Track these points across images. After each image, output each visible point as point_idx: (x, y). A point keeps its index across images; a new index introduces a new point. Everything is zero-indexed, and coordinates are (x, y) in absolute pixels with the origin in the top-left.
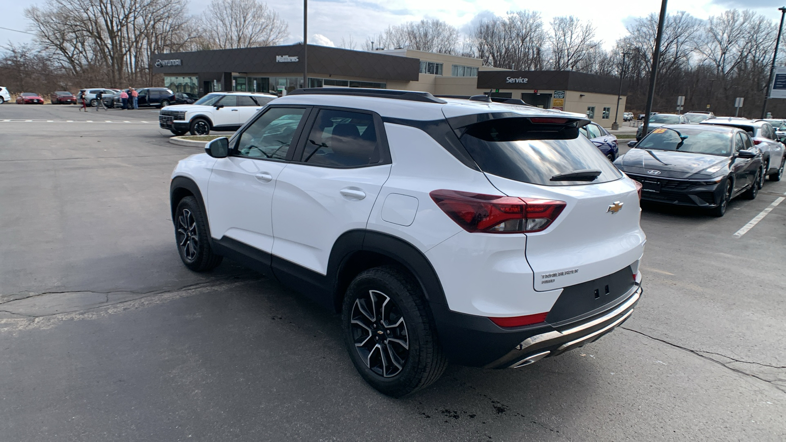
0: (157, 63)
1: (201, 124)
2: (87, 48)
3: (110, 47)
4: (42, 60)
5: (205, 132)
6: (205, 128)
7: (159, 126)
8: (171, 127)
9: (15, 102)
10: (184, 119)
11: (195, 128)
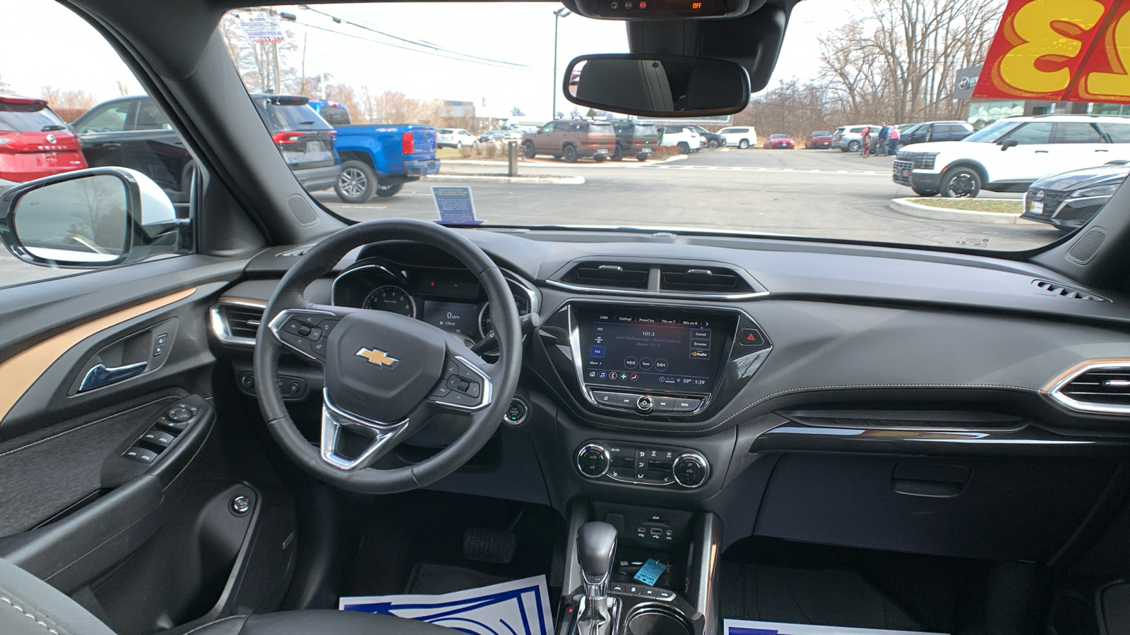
0: (962, 83)
1: (964, 177)
2: (877, 71)
3: (905, 66)
4: (811, 89)
5: (970, 192)
6: (971, 186)
7: (891, 179)
8: (908, 181)
9: (762, 146)
10: (931, 166)
11: (951, 184)
